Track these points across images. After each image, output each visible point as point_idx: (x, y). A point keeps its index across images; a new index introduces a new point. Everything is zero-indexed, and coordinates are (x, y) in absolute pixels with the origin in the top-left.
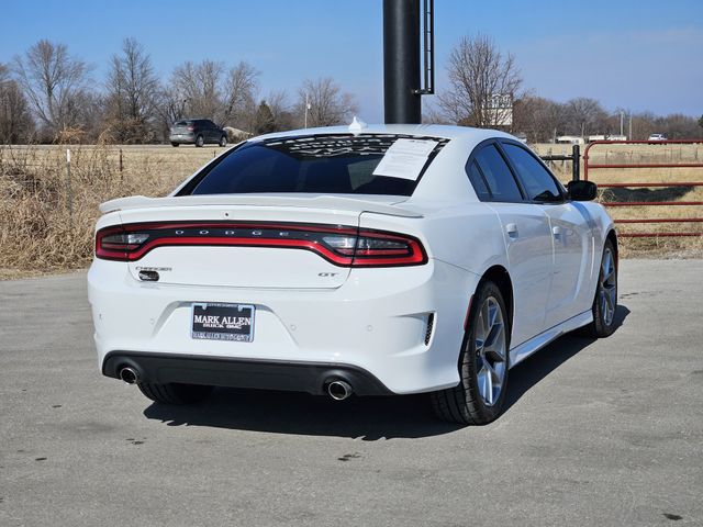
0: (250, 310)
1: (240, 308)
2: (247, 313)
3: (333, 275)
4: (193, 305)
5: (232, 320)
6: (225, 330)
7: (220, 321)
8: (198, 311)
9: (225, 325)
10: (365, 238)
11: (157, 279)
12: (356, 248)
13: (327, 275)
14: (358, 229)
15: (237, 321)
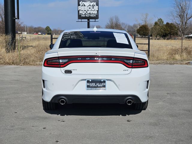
0: (105, 81)
1: (102, 80)
2: (104, 82)
3: (127, 70)
4: (87, 80)
5: (99, 84)
6: (97, 87)
7: (96, 84)
8: (88, 82)
9: (97, 86)
10: (135, 60)
11: (71, 73)
12: (133, 63)
13: (126, 70)
14: (134, 58)
15: (101, 84)
